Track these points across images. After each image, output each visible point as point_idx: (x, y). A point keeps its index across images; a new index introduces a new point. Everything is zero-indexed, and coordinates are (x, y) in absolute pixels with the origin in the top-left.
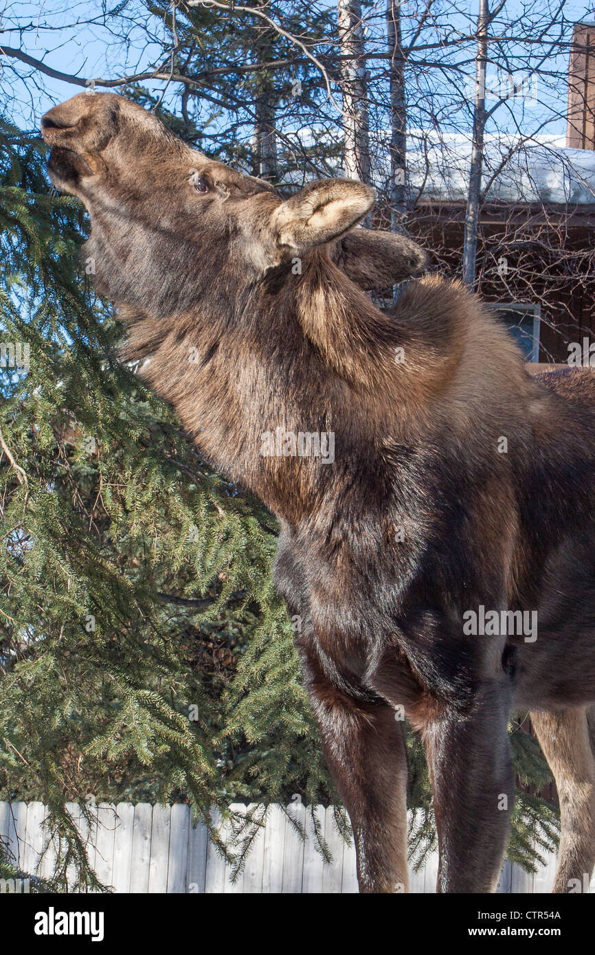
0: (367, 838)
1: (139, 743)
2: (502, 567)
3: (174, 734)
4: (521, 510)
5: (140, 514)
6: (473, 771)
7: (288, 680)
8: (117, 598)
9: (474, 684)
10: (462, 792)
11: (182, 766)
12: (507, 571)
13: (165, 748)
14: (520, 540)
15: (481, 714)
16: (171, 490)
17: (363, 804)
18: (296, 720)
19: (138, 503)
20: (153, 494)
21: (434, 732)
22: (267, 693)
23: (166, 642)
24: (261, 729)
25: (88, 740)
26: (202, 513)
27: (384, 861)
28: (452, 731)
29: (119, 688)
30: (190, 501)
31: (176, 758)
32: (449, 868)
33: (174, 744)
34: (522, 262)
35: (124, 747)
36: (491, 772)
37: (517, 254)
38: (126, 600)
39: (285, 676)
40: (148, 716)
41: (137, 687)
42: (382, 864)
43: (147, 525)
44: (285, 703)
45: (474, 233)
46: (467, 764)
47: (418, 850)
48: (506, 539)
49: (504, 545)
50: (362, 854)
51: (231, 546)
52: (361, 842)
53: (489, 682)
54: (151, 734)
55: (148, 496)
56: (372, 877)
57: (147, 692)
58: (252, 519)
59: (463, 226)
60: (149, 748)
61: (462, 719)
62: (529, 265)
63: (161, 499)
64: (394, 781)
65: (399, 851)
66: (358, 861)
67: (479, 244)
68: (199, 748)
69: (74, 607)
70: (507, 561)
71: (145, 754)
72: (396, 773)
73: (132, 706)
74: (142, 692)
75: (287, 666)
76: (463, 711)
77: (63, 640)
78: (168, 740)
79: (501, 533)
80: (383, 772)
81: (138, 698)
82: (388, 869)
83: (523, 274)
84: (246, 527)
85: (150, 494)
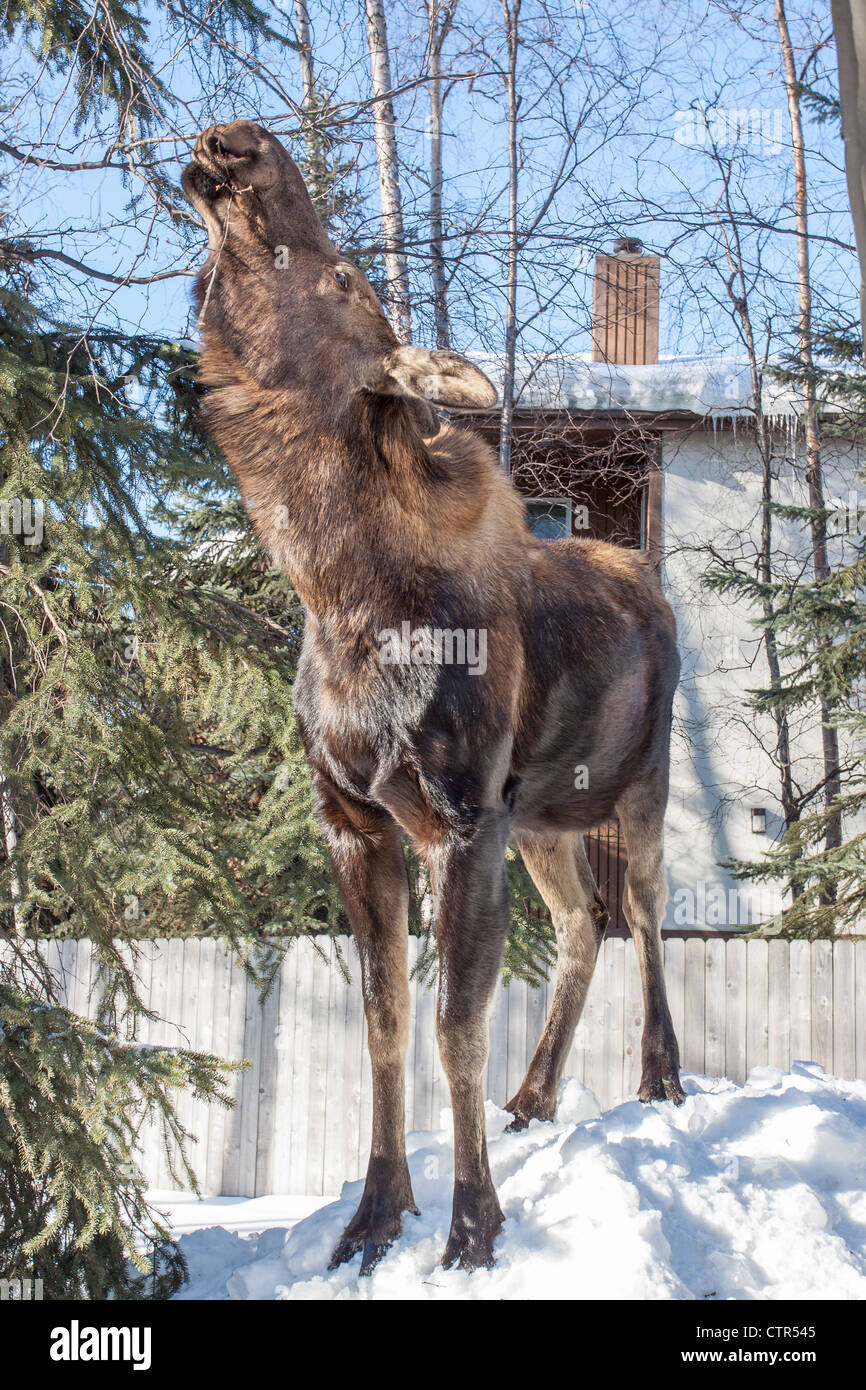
0: (372, 958)
1: (164, 877)
2: (511, 699)
3: (199, 868)
4: (526, 645)
5: (172, 669)
6: (474, 895)
7: (305, 817)
8: (150, 748)
9: (477, 812)
10: (462, 915)
11: (208, 898)
12: (514, 703)
13: (189, 881)
14: (526, 673)
15: (480, 841)
16: (199, 647)
17: (369, 926)
18: (312, 854)
19: (170, 660)
20: (184, 652)
21: (435, 855)
22: (288, 830)
23: (196, 786)
24: (279, 862)
25: (120, 876)
26: (229, 666)
27: (387, 978)
28: (454, 855)
29: (149, 827)
30: (217, 657)
31: (203, 889)
32: (450, 987)
33: (199, 878)
34: (550, 458)
35: (151, 882)
36: (489, 896)
37: (546, 452)
38: (159, 748)
39: (303, 814)
40: (175, 852)
41: (165, 826)
42: (386, 982)
43: (178, 680)
44: (304, 837)
45: (508, 434)
46: (467, 887)
47: (431, 970)
48: (515, 673)
49: (512, 678)
50: (368, 974)
51: (254, 697)
52: (367, 962)
53: (490, 811)
54: (177, 868)
55: (178, 653)
56: (376, 995)
57: (174, 830)
58: (274, 672)
59: (498, 430)
60: (175, 882)
61: (463, 844)
62: (556, 460)
63: (191, 655)
64: (397, 903)
65: (401, 969)
66: (363, 979)
67: (512, 445)
68: (224, 881)
69: (106, 755)
70: (515, 694)
71: (170, 887)
72: (399, 895)
73: (160, 844)
74: (169, 831)
75: (304, 805)
76: (466, 835)
77: (96, 785)
78: (192, 874)
79: (510, 666)
80: (387, 894)
81: (166, 837)
82: (391, 986)
83: (551, 469)
84: (268, 678)
85: (180, 652)
